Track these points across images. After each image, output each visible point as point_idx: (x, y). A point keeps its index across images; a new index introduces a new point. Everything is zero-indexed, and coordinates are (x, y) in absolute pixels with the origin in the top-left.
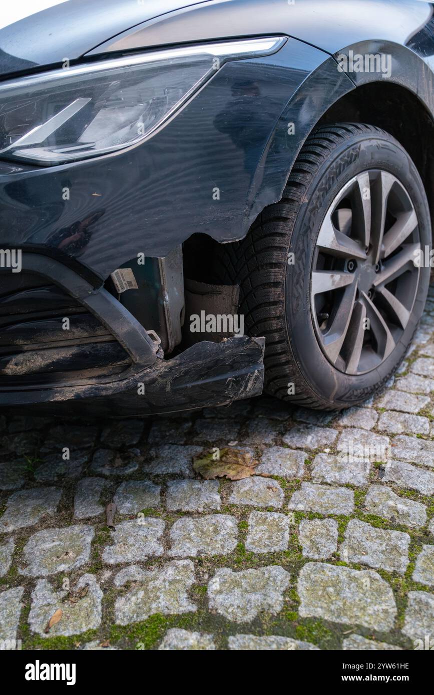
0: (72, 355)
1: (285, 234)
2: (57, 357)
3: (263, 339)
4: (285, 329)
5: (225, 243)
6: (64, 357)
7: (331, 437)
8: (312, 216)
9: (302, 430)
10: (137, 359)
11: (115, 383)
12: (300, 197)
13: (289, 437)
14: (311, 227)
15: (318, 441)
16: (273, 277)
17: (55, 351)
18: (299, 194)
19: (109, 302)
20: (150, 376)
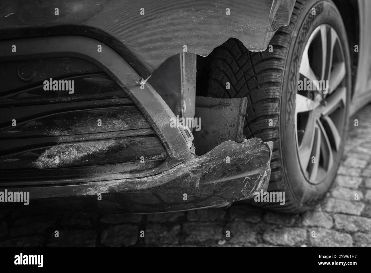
0: (108, 148)
1: (282, 59)
2: (93, 150)
3: (272, 143)
4: (279, 138)
5: (252, 51)
6: (100, 150)
7: (303, 235)
8: (300, 47)
9: (276, 230)
10: (174, 154)
11: (150, 177)
12: (291, 31)
13: (268, 236)
14: (299, 55)
15: (293, 239)
16: (272, 94)
17: (92, 143)
18: (290, 29)
19: (152, 95)
20: (183, 171)
